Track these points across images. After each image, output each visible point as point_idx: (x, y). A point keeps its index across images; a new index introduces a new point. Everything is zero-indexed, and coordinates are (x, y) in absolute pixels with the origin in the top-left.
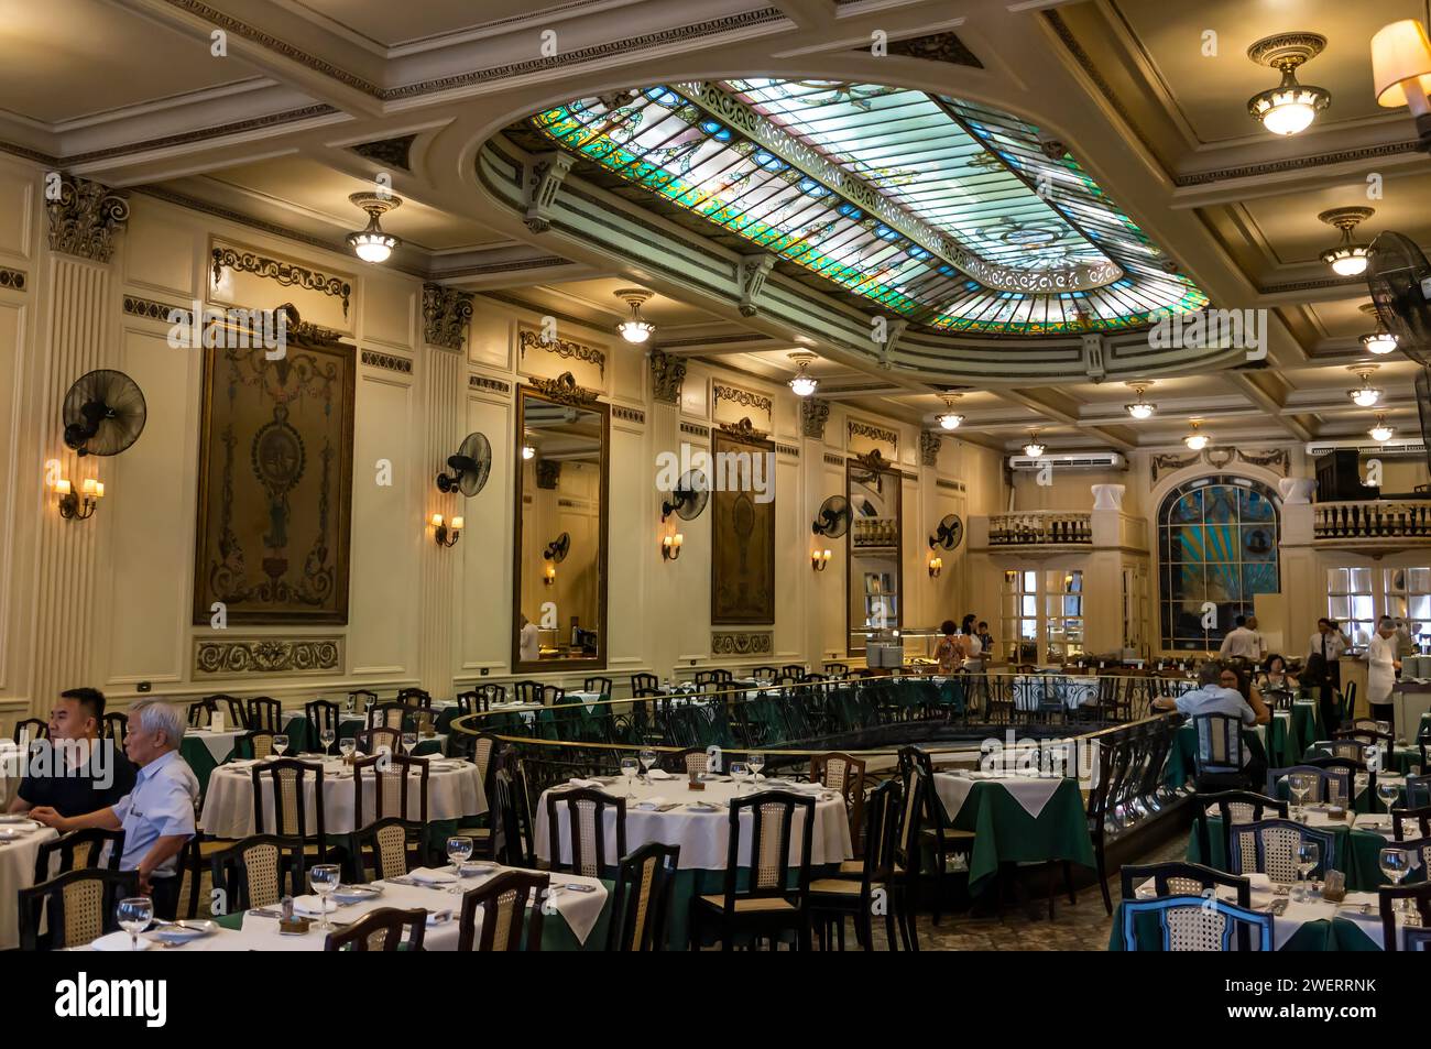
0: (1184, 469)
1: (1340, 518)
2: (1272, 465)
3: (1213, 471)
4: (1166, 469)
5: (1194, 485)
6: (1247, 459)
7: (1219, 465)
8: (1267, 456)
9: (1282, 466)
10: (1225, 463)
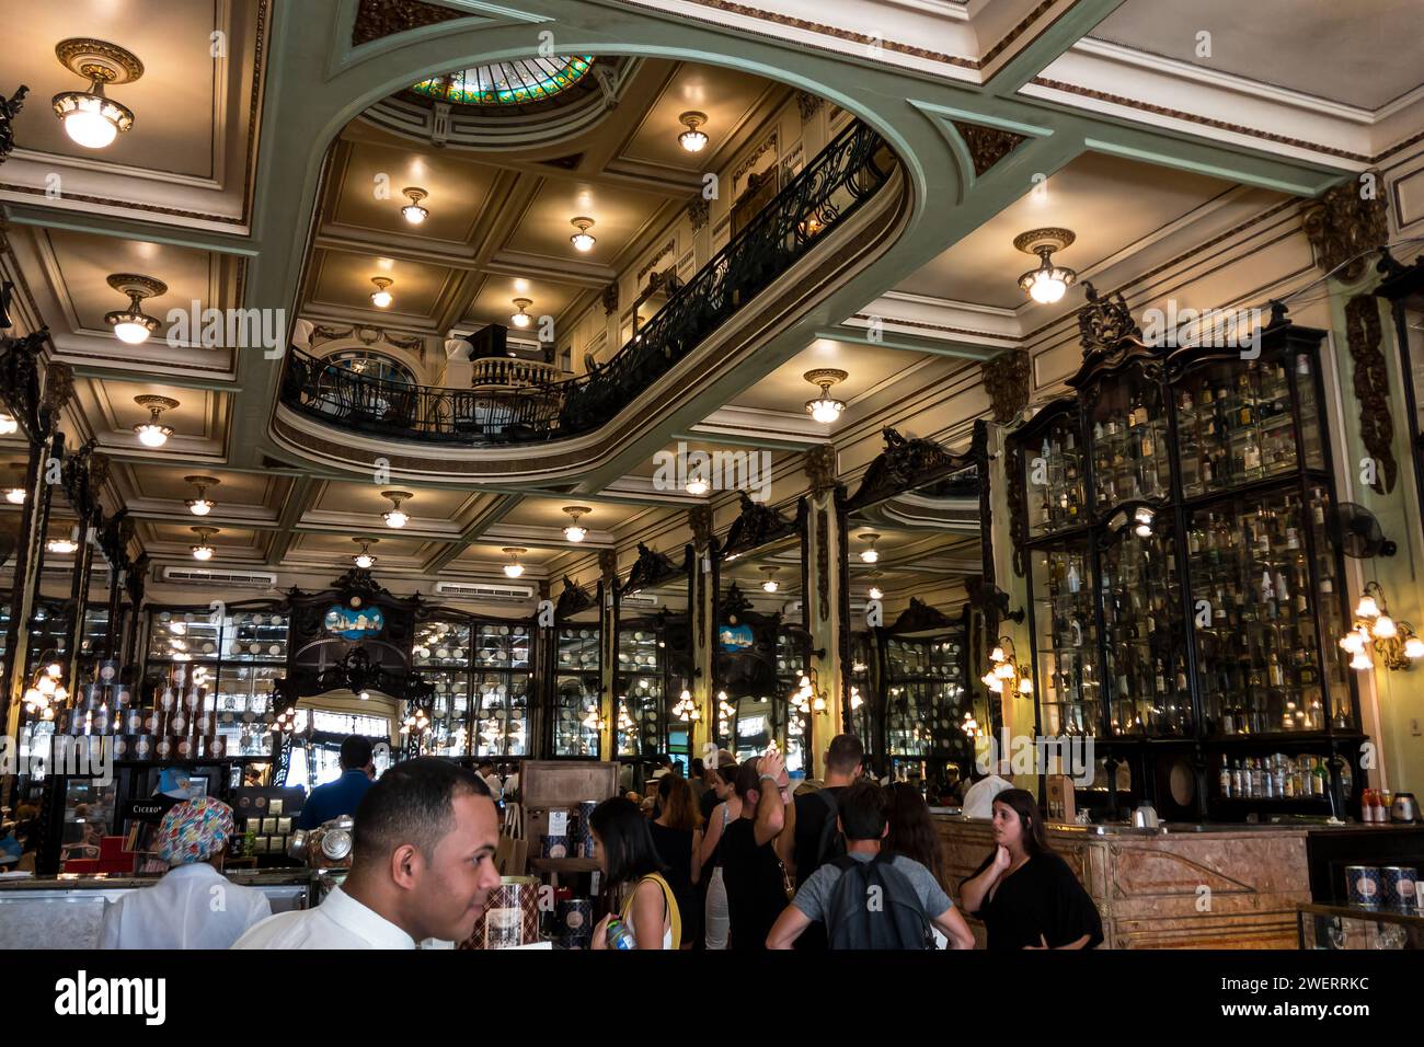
0: (338, 341)
1: (498, 370)
2: (411, 349)
3: (363, 346)
4: (321, 338)
5: (343, 356)
6: (391, 342)
7: (369, 342)
8: (407, 341)
9: (418, 354)
10: (373, 341)
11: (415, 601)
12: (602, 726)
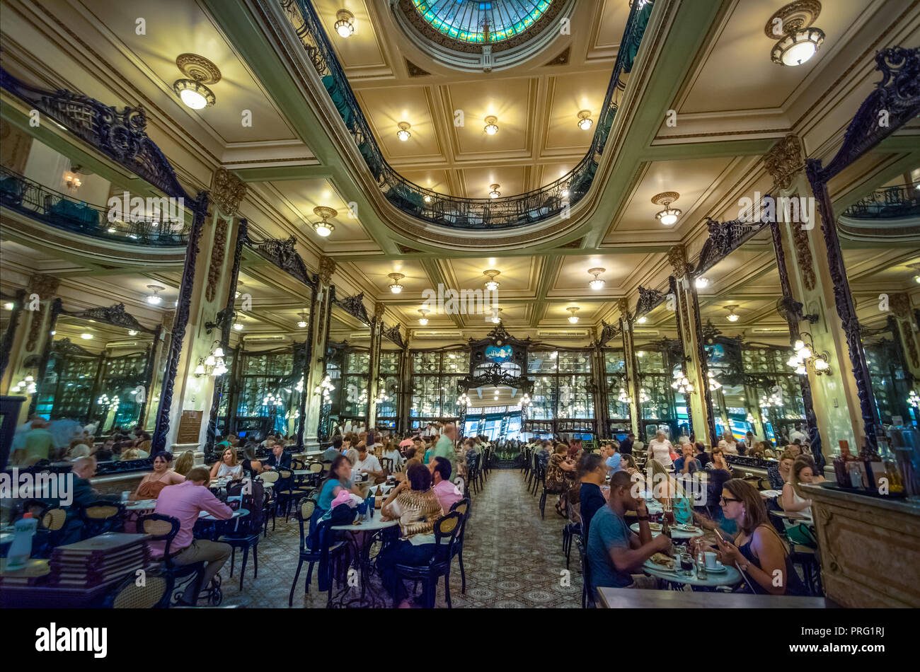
11: (528, 341)
12: (629, 400)
